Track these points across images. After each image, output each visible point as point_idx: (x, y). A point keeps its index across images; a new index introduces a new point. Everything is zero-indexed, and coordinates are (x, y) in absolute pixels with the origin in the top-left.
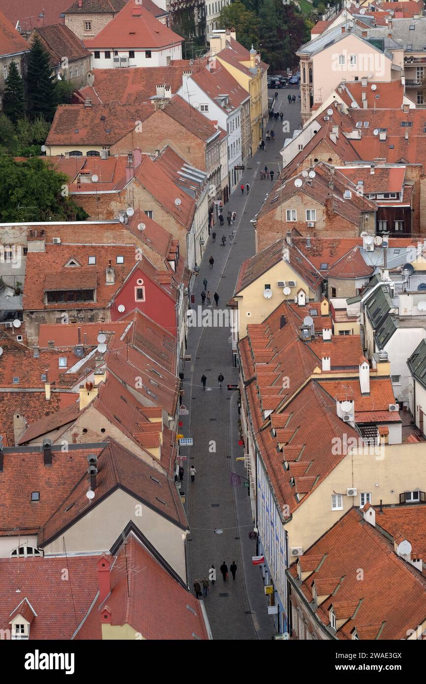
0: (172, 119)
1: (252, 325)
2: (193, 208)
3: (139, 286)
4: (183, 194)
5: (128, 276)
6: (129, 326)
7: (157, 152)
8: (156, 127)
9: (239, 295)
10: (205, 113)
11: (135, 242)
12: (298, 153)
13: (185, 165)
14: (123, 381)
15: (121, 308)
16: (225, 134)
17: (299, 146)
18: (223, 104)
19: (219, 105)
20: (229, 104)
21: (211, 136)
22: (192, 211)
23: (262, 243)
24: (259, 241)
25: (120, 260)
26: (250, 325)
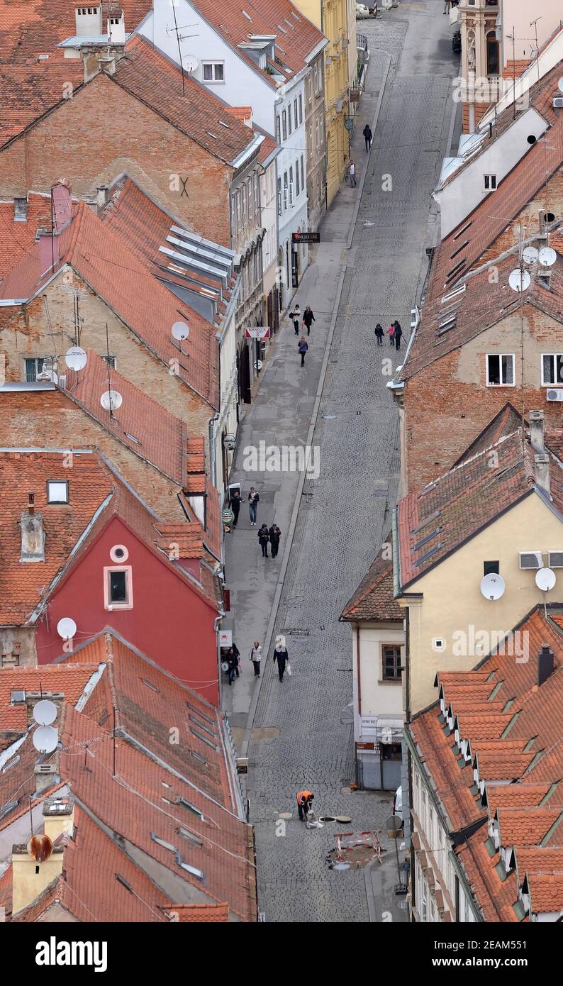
0: (136, 103)
1: (449, 673)
2: (213, 347)
3: (117, 564)
4: (183, 310)
5: (82, 538)
6: (96, 678)
7: (102, 194)
8: (92, 125)
9: (411, 590)
10: (215, 88)
11: (97, 443)
12: (484, 196)
13: (174, 228)
14: (116, 833)
15: (67, 628)
16: (271, 143)
17: (487, 178)
18: (262, 64)
19: (252, 64)
20: (277, 60)
21: (242, 149)
22: (213, 356)
23: (418, 447)
24: (411, 441)
25: (58, 492)
26: (443, 673)
